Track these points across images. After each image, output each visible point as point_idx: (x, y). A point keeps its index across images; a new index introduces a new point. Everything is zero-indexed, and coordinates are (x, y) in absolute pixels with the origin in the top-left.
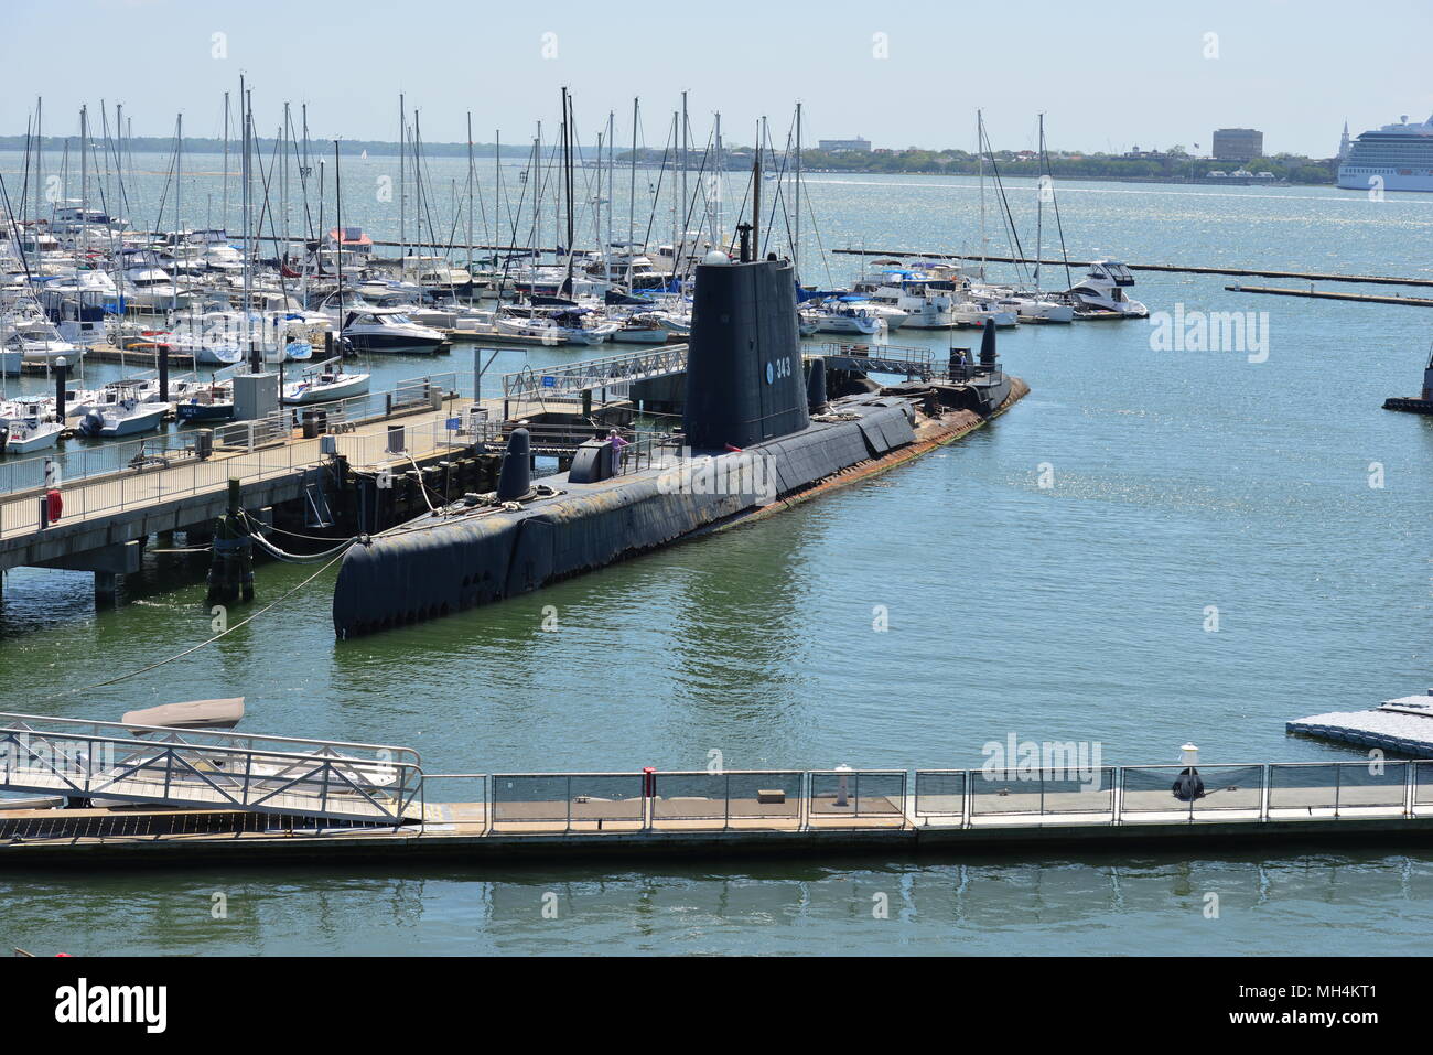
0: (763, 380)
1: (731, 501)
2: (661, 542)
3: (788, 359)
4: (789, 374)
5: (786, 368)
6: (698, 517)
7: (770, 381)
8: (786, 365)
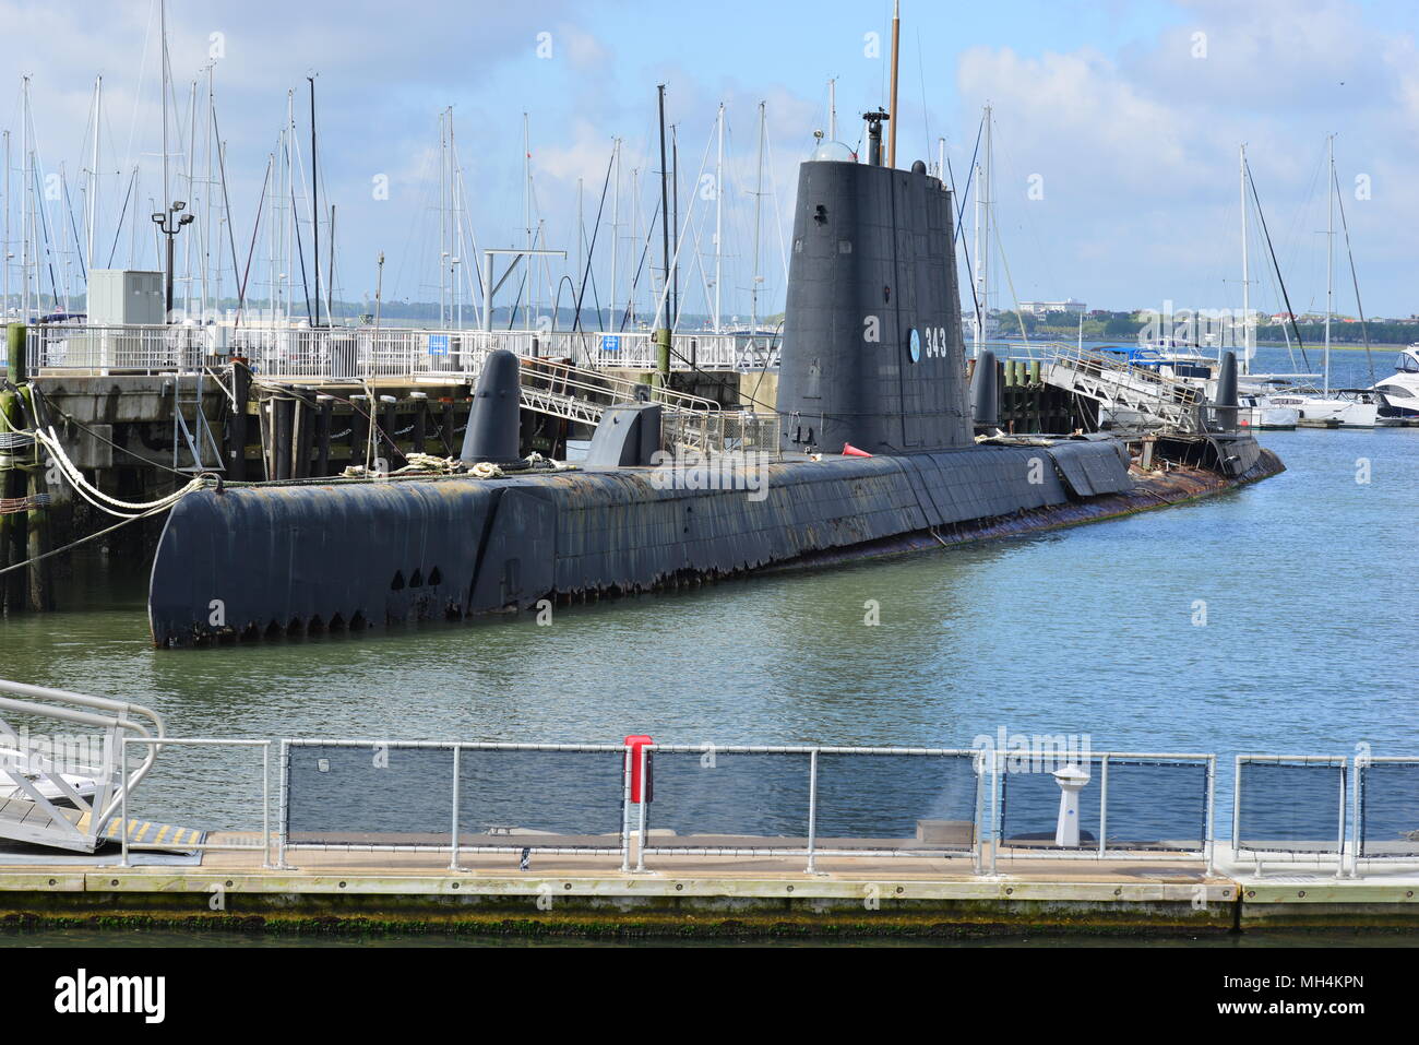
0: (904, 353)
1: (855, 523)
2: (741, 568)
3: (942, 331)
4: (944, 354)
5: (940, 345)
6: (801, 541)
7: (915, 358)
8: (940, 339)
